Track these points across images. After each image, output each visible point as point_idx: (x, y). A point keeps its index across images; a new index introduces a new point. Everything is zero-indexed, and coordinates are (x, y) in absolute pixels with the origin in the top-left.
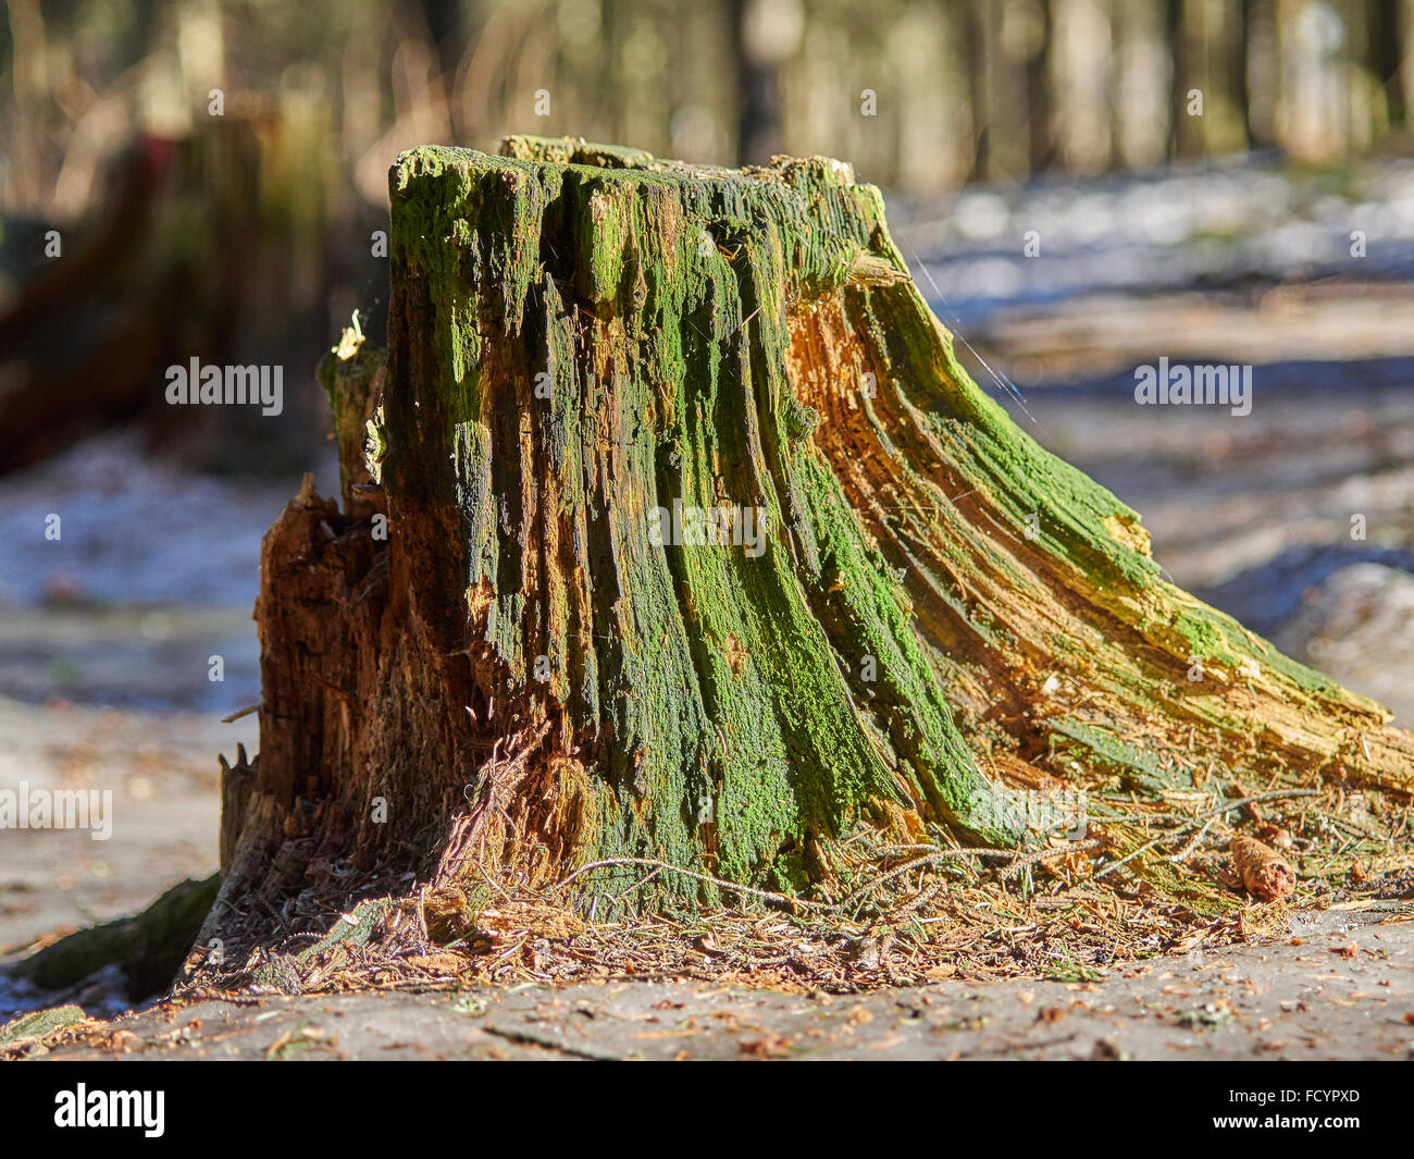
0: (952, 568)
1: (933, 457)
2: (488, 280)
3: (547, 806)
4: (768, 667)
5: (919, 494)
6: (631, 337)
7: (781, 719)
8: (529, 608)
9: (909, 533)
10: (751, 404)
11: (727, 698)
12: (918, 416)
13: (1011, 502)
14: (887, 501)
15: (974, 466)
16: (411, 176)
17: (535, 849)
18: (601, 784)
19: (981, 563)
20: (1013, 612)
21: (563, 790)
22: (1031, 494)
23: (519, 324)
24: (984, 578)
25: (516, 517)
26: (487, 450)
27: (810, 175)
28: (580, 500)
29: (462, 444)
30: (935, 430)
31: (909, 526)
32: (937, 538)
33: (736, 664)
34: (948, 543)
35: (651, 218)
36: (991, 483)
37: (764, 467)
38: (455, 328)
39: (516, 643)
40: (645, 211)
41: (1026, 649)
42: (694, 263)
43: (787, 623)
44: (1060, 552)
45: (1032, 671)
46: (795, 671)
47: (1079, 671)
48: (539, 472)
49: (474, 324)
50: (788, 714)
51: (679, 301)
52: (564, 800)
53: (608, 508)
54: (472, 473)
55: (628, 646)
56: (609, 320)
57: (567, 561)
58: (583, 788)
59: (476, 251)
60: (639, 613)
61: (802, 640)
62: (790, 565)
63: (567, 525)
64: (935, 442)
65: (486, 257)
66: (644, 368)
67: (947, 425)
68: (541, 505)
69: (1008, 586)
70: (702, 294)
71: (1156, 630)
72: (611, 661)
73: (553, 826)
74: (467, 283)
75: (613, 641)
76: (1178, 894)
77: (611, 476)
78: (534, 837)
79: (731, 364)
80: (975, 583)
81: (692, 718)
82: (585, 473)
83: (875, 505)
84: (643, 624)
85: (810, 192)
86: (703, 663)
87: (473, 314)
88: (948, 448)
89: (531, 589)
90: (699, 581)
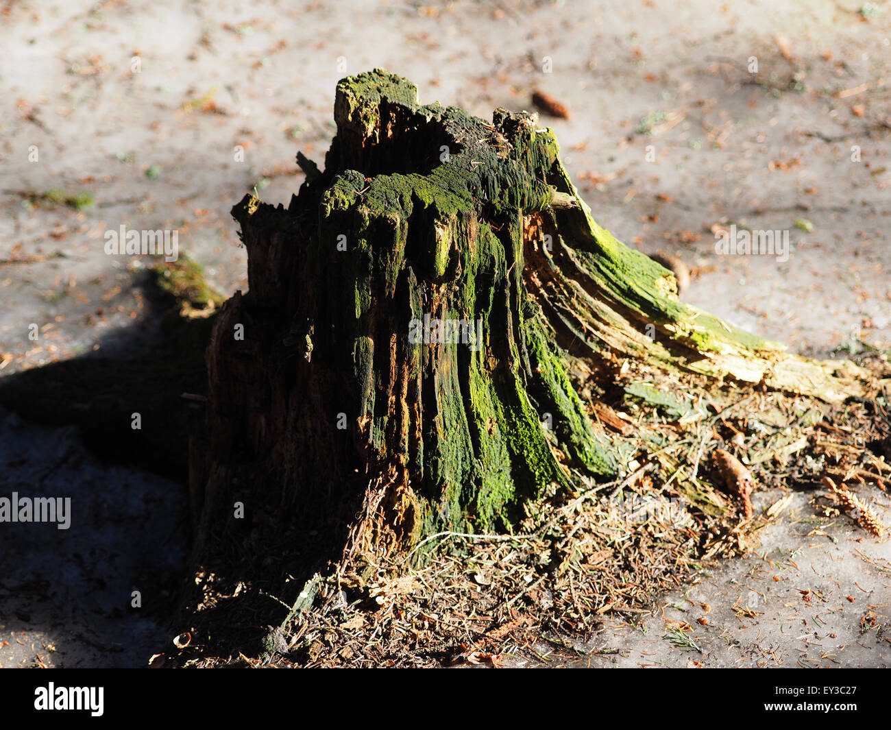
0: (580, 319)
1: (576, 270)
2: (376, 269)
3: (396, 513)
4: (505, 428)
5: (566, 286)
6: (450, 290)
7: (510, 450)
8: (390, 422)
9: (560, 305)
10: (510, 315)
11: (485, 447)
12: (570, 251)
13: (614, 287)
14: (549, 290)
15: (597, 272)
16: (332, 209)
17: (388, 534)
18: (422, 499)
19: (595, 315)
20: (609, 335)
21: (403, 505)
22: (624, 282)
23: (393, 292)
24: (596, 322)
25: (386, 382)
26: (372, 350)
27: (523, 137)
28: (419, 370)
29: (358, 347)
30: (578, 257)
31: (560, 301)
32: (574, 306)
33: (491, 430)
34: (580, 308)
35: (464, 229)
36: (604, 279)
37: (513, 342)
38: (357, 291)
39: (382, 439)
40: (461, 225)
41: (613, 351)
42: (484, 248)
43: (519, 411)
44: (636, 307)
45: (615, 359)
46: (520, 430)
47: (640, 359)
48: (400, 361)
49: (367, 290)
50: (514, 448)
51: (476, 269)
52: (404, 510)
53: (434, 373)
54: (363, 362)
55: (440, 436)
56: (440, 286)
57: (411, 400)
58: (413, 503)
59: (370, 255)
60: (446, 419)
61: (526, 418)
62: (523, 386)
63: (412, 384)
64: (578, 264)
65: (376, 258)
66: (456, 303)
67: (585, 255)
68: (400, 377)
69: (607, 324)
70: (488, 264)
71: (681, 338)
72: (431, 442)
73: (398, 522)
74: (366, 272)
75: (433, 434)
76: (697, 501)
77: (436, 358)
78: (387, 527)
79: (500, 296)
80: (591, 324)
81: (468, 461)
82: (423, 358)
83: (542, 291)
84: (448, 424)
85: (522, 147)
86: (475, 433)
87: (367, 286)
88: (584, 265)
89: (391, 413)
90: (476, 397)
